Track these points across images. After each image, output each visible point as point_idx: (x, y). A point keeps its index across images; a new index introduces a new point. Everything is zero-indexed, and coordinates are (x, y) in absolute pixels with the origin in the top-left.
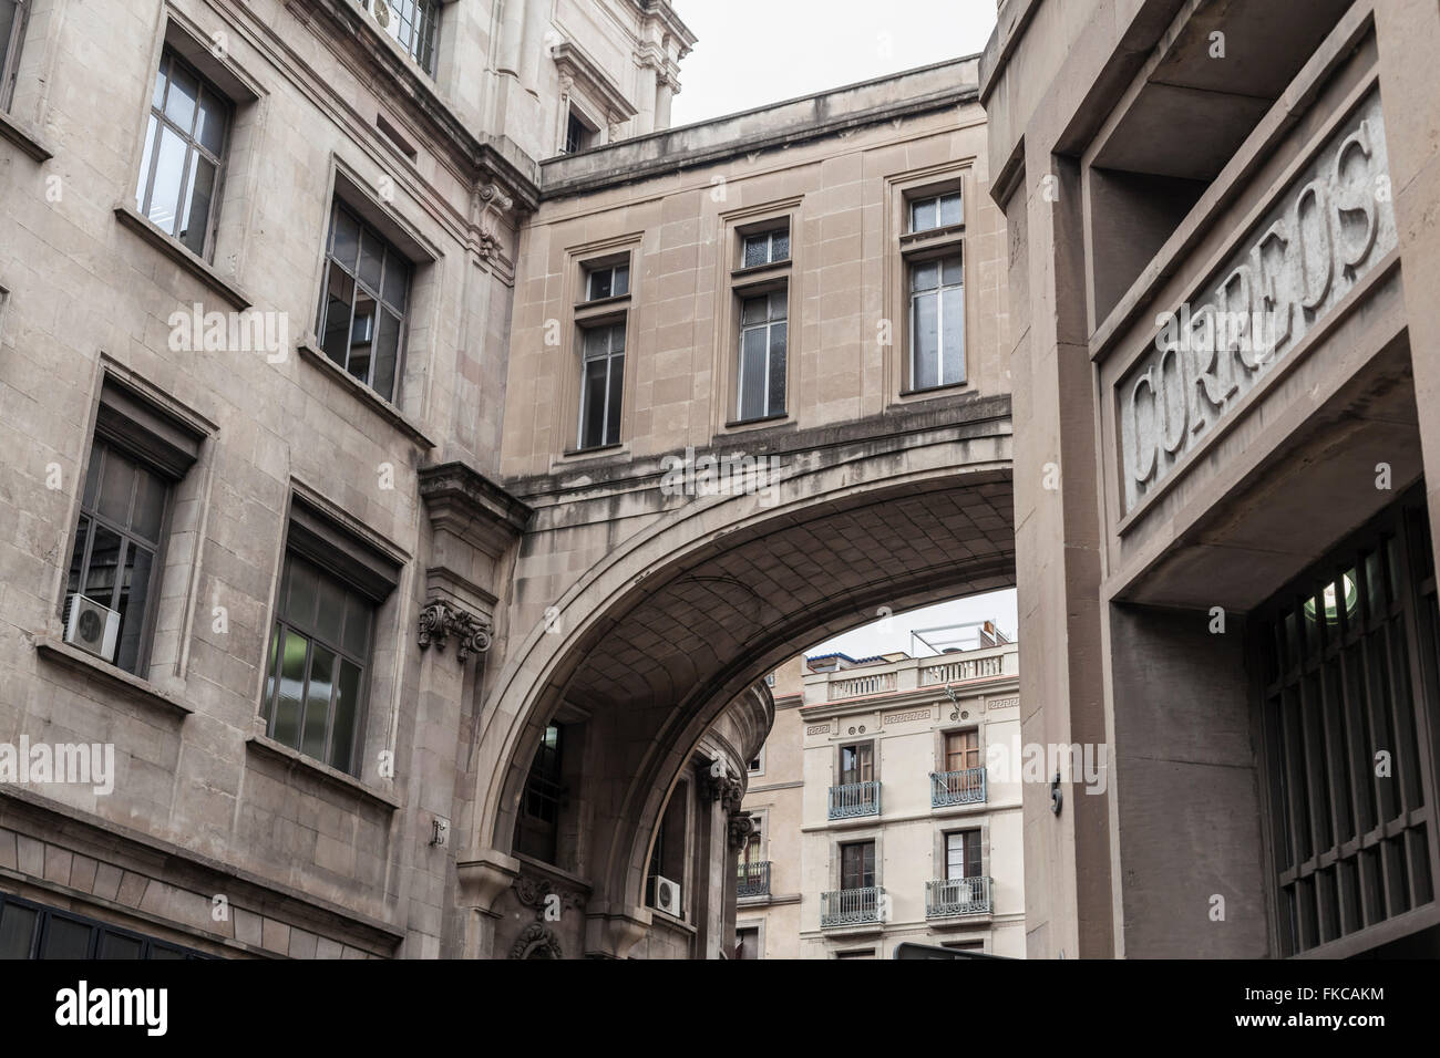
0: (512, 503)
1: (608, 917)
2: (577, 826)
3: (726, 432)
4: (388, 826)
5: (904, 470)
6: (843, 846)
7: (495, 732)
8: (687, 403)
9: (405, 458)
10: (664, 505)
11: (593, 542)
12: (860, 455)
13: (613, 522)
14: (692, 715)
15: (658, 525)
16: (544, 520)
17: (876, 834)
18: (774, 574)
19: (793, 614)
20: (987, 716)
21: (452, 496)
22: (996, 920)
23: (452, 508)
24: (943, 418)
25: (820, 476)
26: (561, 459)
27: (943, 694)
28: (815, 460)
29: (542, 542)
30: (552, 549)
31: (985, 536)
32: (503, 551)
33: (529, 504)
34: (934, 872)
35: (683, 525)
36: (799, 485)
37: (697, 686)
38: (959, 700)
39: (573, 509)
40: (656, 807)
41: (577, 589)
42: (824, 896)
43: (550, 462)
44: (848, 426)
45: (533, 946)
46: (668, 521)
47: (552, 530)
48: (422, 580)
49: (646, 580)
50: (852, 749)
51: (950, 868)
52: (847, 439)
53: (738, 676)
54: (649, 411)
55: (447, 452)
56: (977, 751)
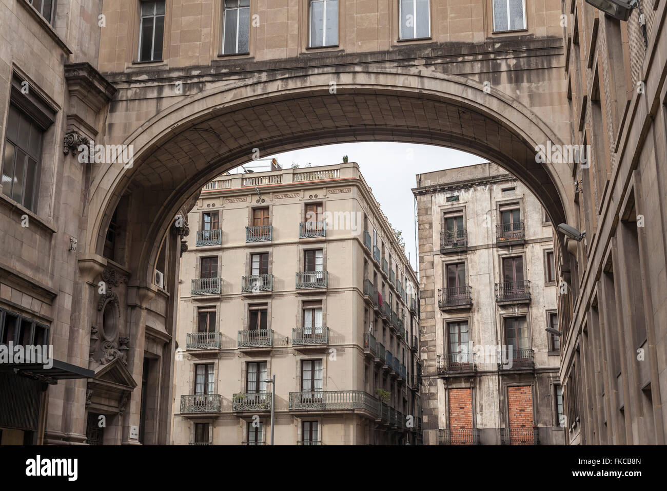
0: (108, 86)
1: (139, 288)
2: (125, 244)
3: (218, 59)
4: (50, 241)
5: (308, 85)
6: (202, 258)
7: (97, 197)
8: (198, 43)
9: (59, 58)
10: (186, 93)
11: (149, 108)
12: (287, 76)
13: (159, 99)
14: (182, 194)
15: (183, 102)
16: (122, 95)
17: (219, 254)
18: (231, 130)
19: (234, 149)
20: (273, 202)
21: (81, 79)
22: (274, 294)
23: (80, 85)
24: (328, 62)
25: (266, 84)
26: (130, 65)
27: (255, 191)
28: (264, 77)
29: (122, 106)
30: (127, 110)
31: (332, 119)
32: (100, 109)
33: (115, 86)
34: (246, 272)
35: (196, 103)
36: (256, 88)
37: (185, 181)
38: (261, 194)
39: (138, 91)
40: (161, 237)
41: (140, 130)
42: (193, 281)
43: (126, 66)
44: (280, 61)
45: (108, 300)
46: (188, 100)
47: (127, 100)
48: (65, 119)
49: (176, 128)
50: (208, 214)
51: (253, 270)
52: (281, 68)
53: (205, 177)
54: (178, 45)
55: (76, 57)
56: (268, 218)
